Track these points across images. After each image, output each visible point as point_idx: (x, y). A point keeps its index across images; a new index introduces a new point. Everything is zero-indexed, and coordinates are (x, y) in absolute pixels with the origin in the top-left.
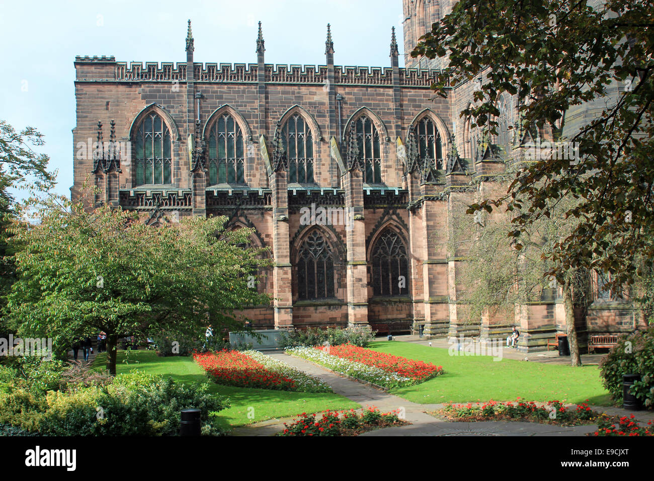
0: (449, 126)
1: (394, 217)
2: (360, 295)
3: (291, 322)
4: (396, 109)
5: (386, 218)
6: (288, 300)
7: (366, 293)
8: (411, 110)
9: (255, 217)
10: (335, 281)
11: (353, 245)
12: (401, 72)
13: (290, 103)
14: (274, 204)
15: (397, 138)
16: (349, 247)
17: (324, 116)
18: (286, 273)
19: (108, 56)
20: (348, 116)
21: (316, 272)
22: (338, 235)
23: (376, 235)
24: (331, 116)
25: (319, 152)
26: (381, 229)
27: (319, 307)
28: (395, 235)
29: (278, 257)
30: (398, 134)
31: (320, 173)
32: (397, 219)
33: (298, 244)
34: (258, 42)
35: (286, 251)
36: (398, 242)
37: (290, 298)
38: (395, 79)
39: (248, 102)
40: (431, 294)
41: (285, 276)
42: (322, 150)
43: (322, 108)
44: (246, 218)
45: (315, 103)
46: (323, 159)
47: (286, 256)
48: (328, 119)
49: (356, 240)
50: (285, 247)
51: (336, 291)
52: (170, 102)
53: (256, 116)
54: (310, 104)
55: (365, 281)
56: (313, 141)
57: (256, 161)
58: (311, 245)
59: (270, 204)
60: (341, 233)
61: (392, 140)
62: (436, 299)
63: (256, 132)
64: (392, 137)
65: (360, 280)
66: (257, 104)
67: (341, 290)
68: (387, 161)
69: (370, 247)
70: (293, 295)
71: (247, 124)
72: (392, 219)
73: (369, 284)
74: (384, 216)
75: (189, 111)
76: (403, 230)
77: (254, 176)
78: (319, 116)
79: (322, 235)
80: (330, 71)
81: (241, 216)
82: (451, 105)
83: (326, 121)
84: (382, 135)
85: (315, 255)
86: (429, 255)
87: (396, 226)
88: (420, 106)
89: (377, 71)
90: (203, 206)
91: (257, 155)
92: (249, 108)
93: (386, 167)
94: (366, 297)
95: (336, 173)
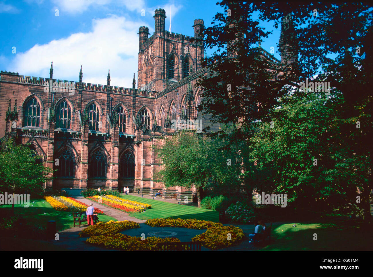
0: (153, 113)
1: (130, 146)
2: (115, 176)
3: (86, 186)
4: (133, 105)
5: (127, 147)
6: (86, 177)
7: (118, 176)
8: (139, 105)
9: (74, 143)
10: (105, 170)
11: (113, 156)
12: (136, 90)
13: (91, 99)
14: (82, 138)
15: (133, 116)
17: (105, 105)
20: (114, 106)
21: (98, 166)
23: (122, 153)
24: (107, 105)
26: (125, 151)
27: (98, 180)
28: (130, 153)
29: (83, 159)
30: (133, 114)
31: (102, 127)
33: (91, 155)
34: (80, 73)
35: (86, 157)
36: (131, 156)
37: (87, 176)
38: (133, 93)
40: (143, 177)
41: (85, 167)
42: (103, 118)
43: (104, 102)
45: (101, 100)
46: (103, 122)
47: (86, 159)
48: (106, 106)
49: (115, 155)
50: (86, 155)
51: (105, 174)
52: (41, 94)
53: (77, 103)
54: (99, 100)
55: (117, 171)
56: (100, 114)
57: (76, 121)
58: (96, 155)
59: (81, 138)
60: (109, 151)
61: (131, 117)
62: (145, 179)
63: (76, 109)
64: (131, 115)
65: (115, 170)
66: (78, 98)
68: (128, 124)
69: (120, 157)
70: (88, 175)
71: (74, 105)
73: (118, 172)
75: (49, 98)
76: (133, 152)
77: (75, 126)
78: (102, 105)
79: (101, 152)
80: (108, 87)
81: (69, 142)
82: (154, 105)
84: (127, 114)
85: (98, 159)
88: (143, 104)
89: (127, 89)
90: (53, 137)
91: (77, 118)
92: (74, 99)
93: (128, 127)
94: (118, 177)
95: (108, 128)
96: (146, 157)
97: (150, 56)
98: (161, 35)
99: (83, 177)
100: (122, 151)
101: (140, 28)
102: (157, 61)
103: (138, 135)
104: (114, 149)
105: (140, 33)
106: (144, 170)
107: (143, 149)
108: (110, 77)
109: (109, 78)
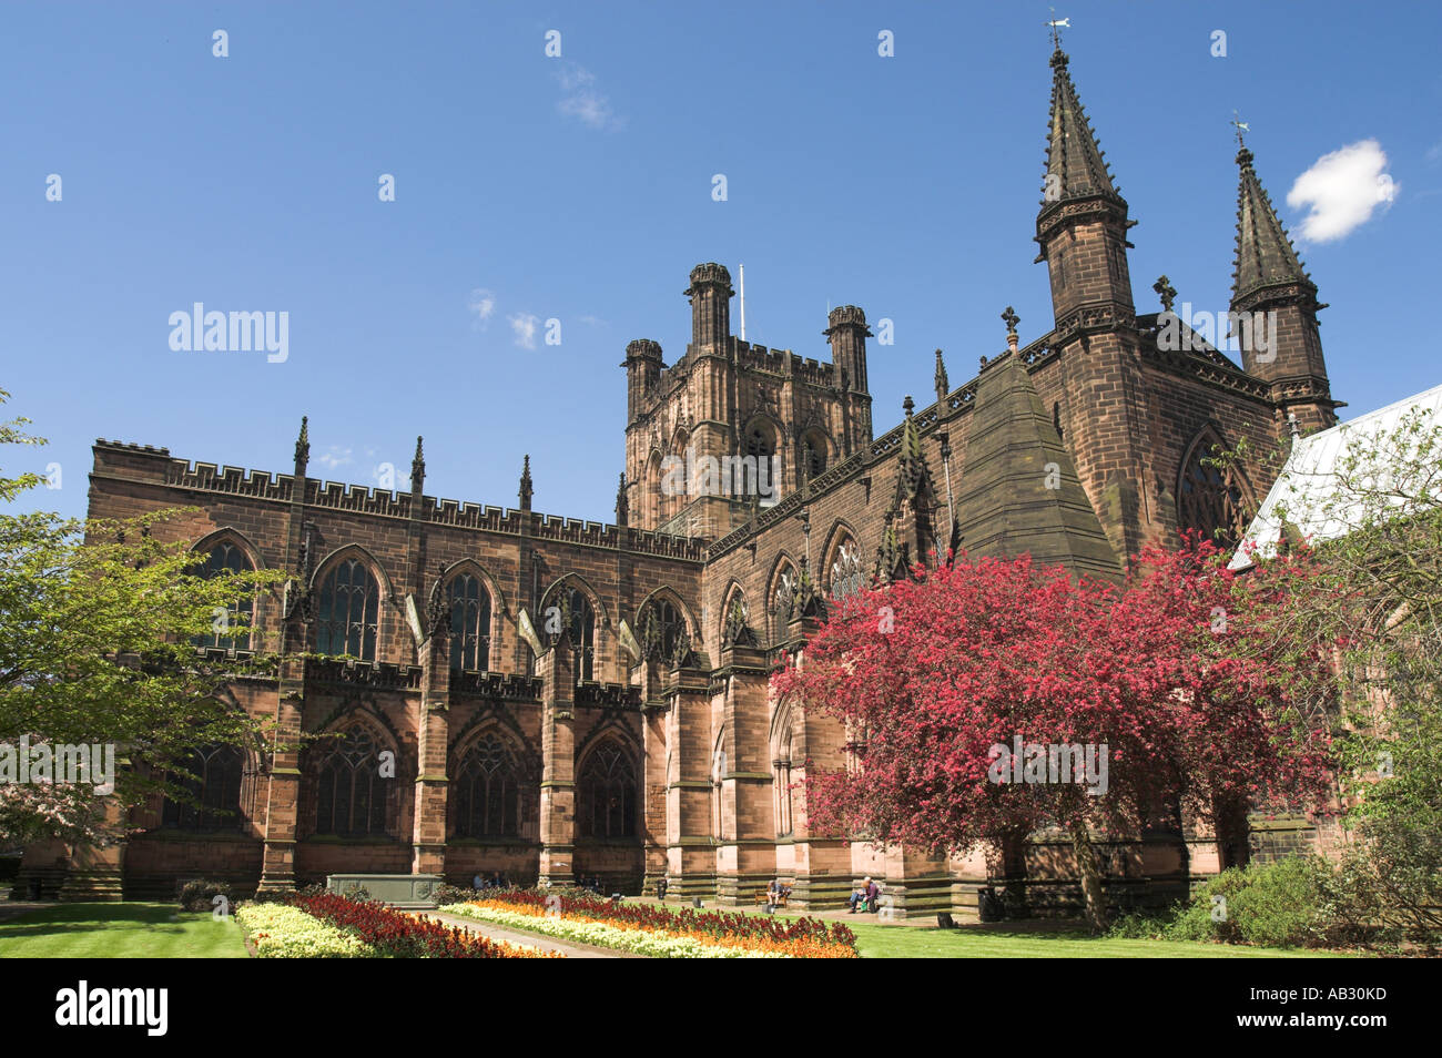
0: (697, 613)
1: (619, 722)
2: (561, 833)
3: (440, 869)
4: (621, 582)
5: (606, 723)
6: (438, 834)
7: (571, 830)
8: (643, 585)
9: (391, 704)
10: (519, 811)
11: (554, 756)
12: (631, 532)
13: (460, 555)
14: (424, 688)
15: (620, 621)
16: (547, 759)
17: (513, 580)
18: (438, 792)
19: (157, 447)
20: (549, 584)
21: (487, 795)
22: (527, 742)
23: (588, 746)
24: (521, 580)
25: (500, 628)
26: (598, 737)
27: (489, 849)
28: (618, 749)
29: (426, 766)
30: (622, 616)
31: (500, 658)
32: (622, 725)
33: (461, 750)
34: (414, 463)
35: (441, 759)
36: (623, 759)
37: (443, 831)
38: (621, 541)
39: (390, 545)
40: (684, 832)
41: (436, 796)
42: (505, 626)
43: (509, 567)
44: (374, 704)
45: (498, 560)
46: (505, 640)
47: (440, 766)
48: (517, 584)
49: (559, 750)
50: (439, 750)
51: (519, 826)
52: (259, 530)
53: (403, 567)
54: (491, 559)
55: (570, 812)
56: (493, 611)
57: (397, 631)
58: (482, 755)
59: (417, 686)
60: (533, 740)
61: (613, 624)
62: (689, 840)
63: (400, 590)
64: (613, 619)
65: (562, 809)
66: (405, 550)
67: (527, 825)
68: (603, 651)
69: (579, 763)
70: (447, 827)
71: (388, 577)
72: (615, 724)
73: (575, 818)
74: (603, 718)
75: (291, 546)
76: (632, 743)
77: (393, 652)
78: (502, 578)
79: (501, 740)
80: (525, 518)
81: (367, 699)
82: (701, 585)
83: (514, 586)
84: (599, 615)
85: (489, 769)
86: (683, 773)
87: (622, 737)
88: (656, 582)
89: (595, 528)
90: (300, 677)
91: (400, 622)
92: (391, 554)
93: (603, 659)
94: (571, 836)
95: (524, 660)
96: (691, 754)
97: (672, 427)
98: (716, 351)
99: (427, 833)
100: (587, 740)
101: (633, 346)
102: (706, 436)
103: (649, 680)
104: (555, 730)
105: (631, 362)
106: (685, 806)
107: (681, 723)
108: (530, 483)
109: (526, 485)
